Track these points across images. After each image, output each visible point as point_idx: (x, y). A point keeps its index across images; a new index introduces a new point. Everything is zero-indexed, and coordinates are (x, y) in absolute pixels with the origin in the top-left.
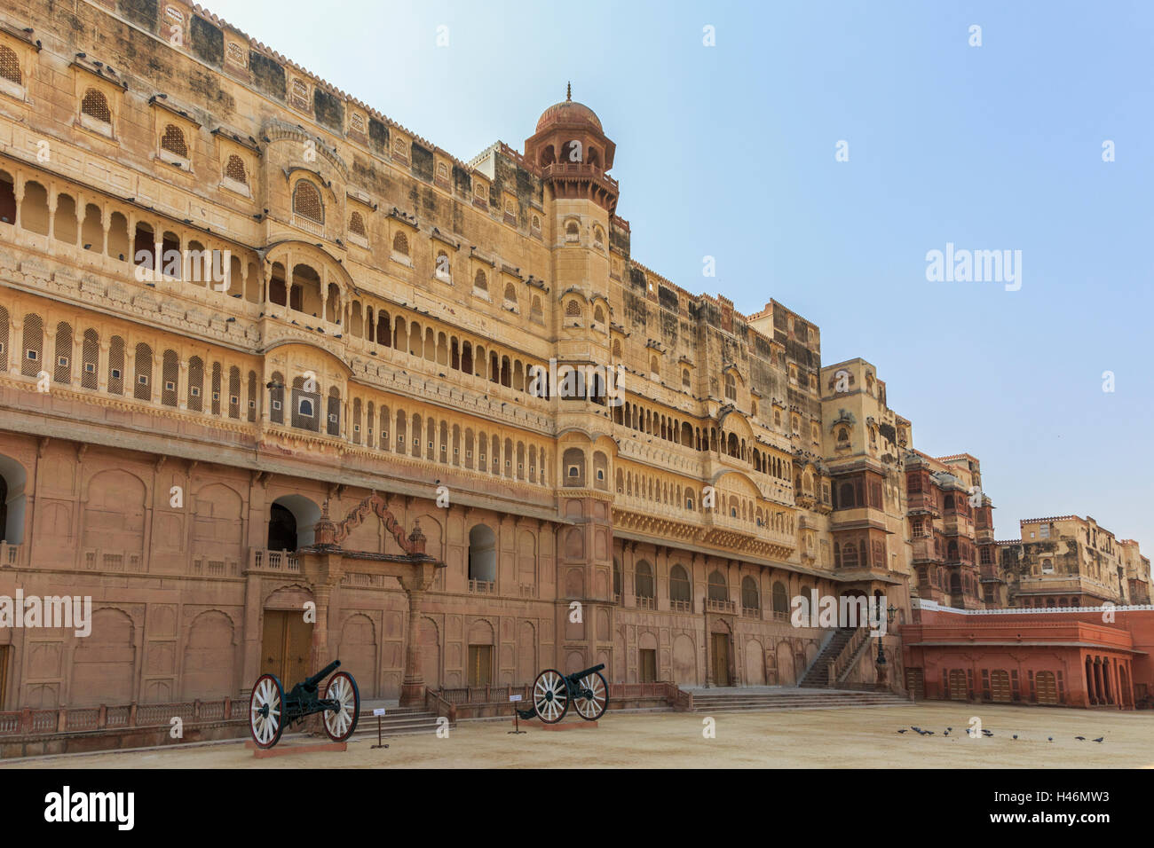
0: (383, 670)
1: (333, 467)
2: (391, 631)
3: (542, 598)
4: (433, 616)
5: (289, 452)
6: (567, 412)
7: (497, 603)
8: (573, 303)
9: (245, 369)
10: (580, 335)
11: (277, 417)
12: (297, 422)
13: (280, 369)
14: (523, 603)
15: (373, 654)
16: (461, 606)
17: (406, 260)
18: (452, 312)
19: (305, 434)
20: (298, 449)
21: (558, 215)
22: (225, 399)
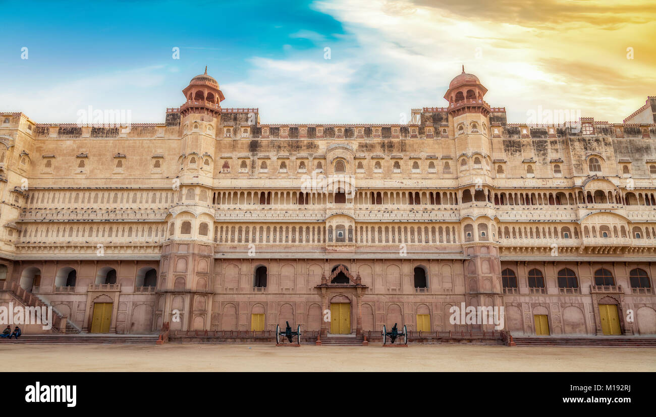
0: (376, 324)
1: (352, 253)
2: (379, 309)
3: (456, 293)
4: (398, 303)
5: (336, 250)
6: (464, 209)
7: (431, 297)
8: (464, 160)
9: (322, 226)
10: (468, 173)
11: (331, 240)
12: (337, 240)
13: (331, 224)
14: (445, 296)
15: (372, 318)
16: (412, 299)
17: (380, 171)
18: (402, 183)
19: (340, 243)
20: (338, 249)
21: (455, 124)
22: (316, 237)
